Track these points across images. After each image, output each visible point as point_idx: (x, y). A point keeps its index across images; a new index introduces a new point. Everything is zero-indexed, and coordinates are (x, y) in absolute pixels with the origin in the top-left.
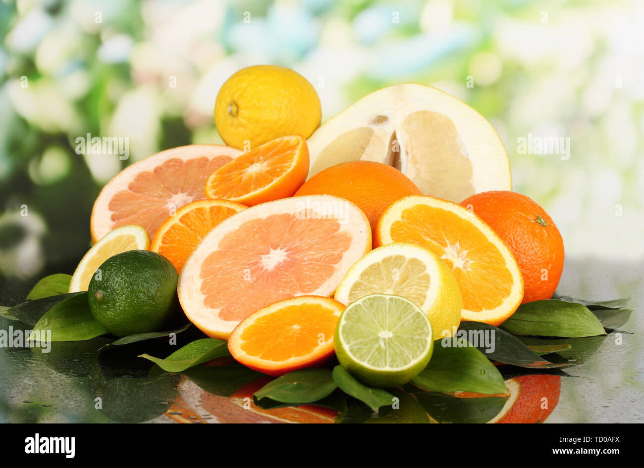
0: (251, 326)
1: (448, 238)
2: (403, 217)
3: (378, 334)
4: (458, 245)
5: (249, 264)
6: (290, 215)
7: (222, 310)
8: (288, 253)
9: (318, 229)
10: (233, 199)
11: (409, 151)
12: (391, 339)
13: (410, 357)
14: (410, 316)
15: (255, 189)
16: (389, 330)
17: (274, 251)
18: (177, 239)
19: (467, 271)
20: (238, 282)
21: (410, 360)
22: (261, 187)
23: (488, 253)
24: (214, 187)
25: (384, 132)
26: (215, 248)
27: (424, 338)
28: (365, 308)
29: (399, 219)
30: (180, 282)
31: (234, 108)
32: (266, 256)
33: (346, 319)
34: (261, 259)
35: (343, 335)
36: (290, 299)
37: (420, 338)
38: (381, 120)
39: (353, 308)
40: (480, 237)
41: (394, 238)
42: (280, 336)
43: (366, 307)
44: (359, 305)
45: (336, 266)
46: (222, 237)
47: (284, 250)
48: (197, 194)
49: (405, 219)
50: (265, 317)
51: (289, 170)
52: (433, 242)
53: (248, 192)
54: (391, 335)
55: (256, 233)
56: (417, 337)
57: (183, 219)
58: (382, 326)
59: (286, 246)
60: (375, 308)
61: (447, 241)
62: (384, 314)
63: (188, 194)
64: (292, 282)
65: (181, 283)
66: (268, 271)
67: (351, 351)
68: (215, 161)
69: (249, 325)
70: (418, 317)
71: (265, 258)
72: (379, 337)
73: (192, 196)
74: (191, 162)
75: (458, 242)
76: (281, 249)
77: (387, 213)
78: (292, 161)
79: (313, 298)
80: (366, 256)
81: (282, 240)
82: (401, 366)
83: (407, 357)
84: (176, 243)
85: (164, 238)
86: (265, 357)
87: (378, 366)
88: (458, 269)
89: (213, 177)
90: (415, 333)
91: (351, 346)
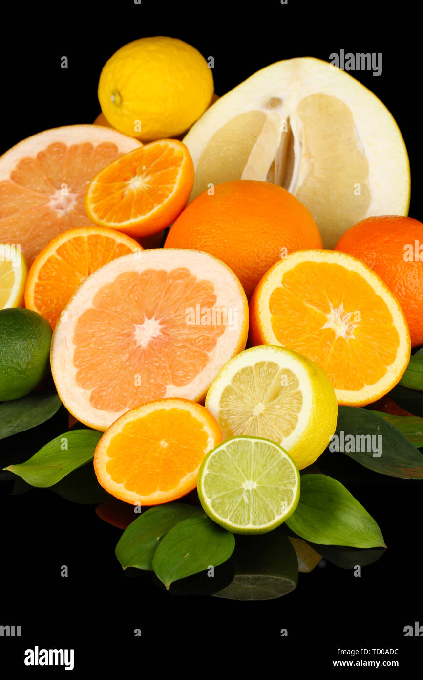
0: (119, 435)
1: (331, 301)
2: (284, 282)
3: (241, 485)
4: (342, 306)
5: (122, 335)
6: (166, 273)
7: (93, 392)
8: (163, 326)
9: (193, 298)
10: (113, 224)
11: (303, 142)
12: (255, 491)
13: (274, 511)
14: (275, 463)
15: (136, 217)
16: (254, 480)
17: (148, 321)
18: (54, 274)
19: (350, 340)
20: (111, 357)
21: (274, 515)
22: (141, 215)
23: (375, 311)
24: (95, 200)
25: (277, 121)
26: (89, 305)
27: (289, 488)
28: (229, 455)
29: (280, 285)
30: (53, 344)
31: (118, 99)
32: (139, 326)
33: (209, 468)
34: (135, 330)
35: (205, 487)
36: (160, 401)
37: (285, 488)
38: (275, 103)
39: (216, 454)
40: (368, 290)
41: (273, 311)
42: (147, 455)
43: (230, 452)
44: (223, 451)
45: (210, 354)
46: (96, 290)
47: (158, 321)
48: (80, 191)
49: (286, 285)
50: (134, 424)
51: (171, 196)
52: (315, 309)
53: (128, 218)
54: (255, 485)
55: (131, 291)
56: (282, 488)
57: (60, 250)
58: (246, 476)
59: (161, 317)
60: (239, 454)
61: (331, 305)
62: (249, 462)
63: (71, 190)
64: (165, 368)
65: (54, 346)
66: (141, 349)
67: (213, 506)
68: (99, 149)
69: (116, 434)
70: (284, 464)
71: (139, 328)
72: (244, 489)
73: (75, 193)
74: (75, 148)
75: (342, 303)
76: (156, 320)
77: (267, 280)
78: (174, 183)
79: (183, 402)
80: (239, 355)
81: (157, 305)
82: (265, 523)
83: (272, 512)
84: (53, 279)
85: (40, 273)
86: (128, 487)
87: (241, 524)
88: (340, 338)
89: (94, 184)
90: (280, 483)
91: (214, 500)
